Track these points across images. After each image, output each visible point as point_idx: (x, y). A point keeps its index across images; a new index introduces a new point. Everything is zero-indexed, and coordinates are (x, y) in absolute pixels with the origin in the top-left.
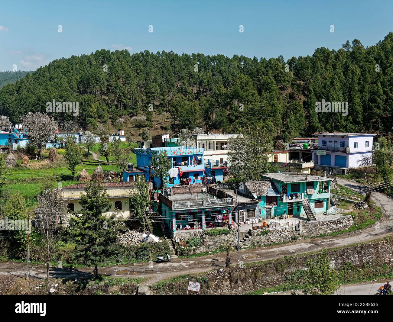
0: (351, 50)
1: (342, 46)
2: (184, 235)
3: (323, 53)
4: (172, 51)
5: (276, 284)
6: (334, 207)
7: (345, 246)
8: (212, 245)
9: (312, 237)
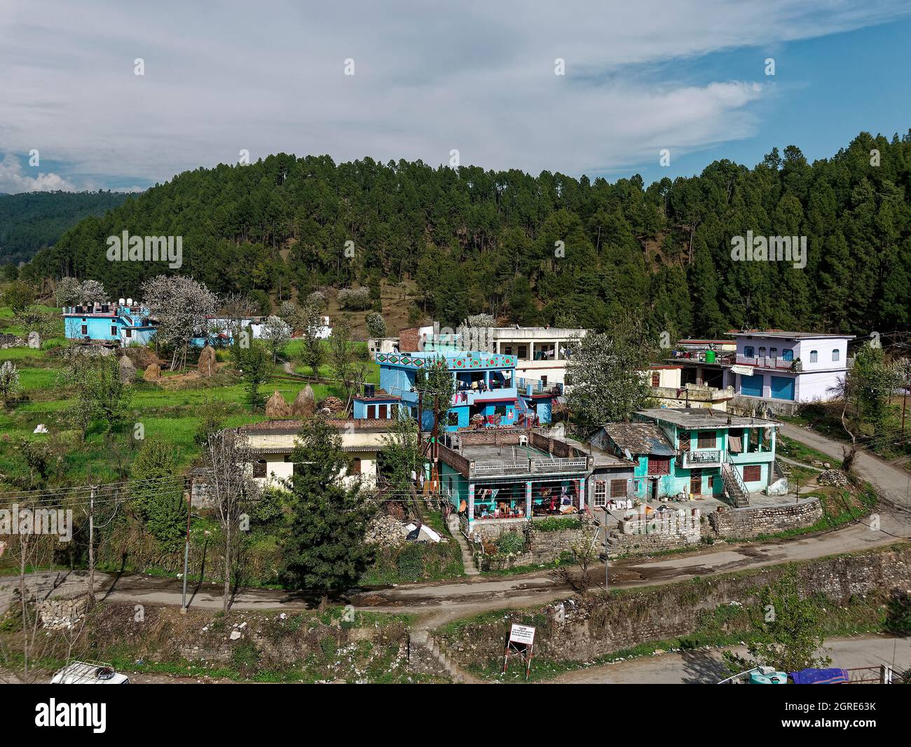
0: (780, 168)
1: (764, 159)
2: (489, 528)
3: (725, 172)
4: (420, 161)
5: (679, 633)
6: (781, 480)
7: (812, 560)
8: (545, 551)
9: (743, 541)
